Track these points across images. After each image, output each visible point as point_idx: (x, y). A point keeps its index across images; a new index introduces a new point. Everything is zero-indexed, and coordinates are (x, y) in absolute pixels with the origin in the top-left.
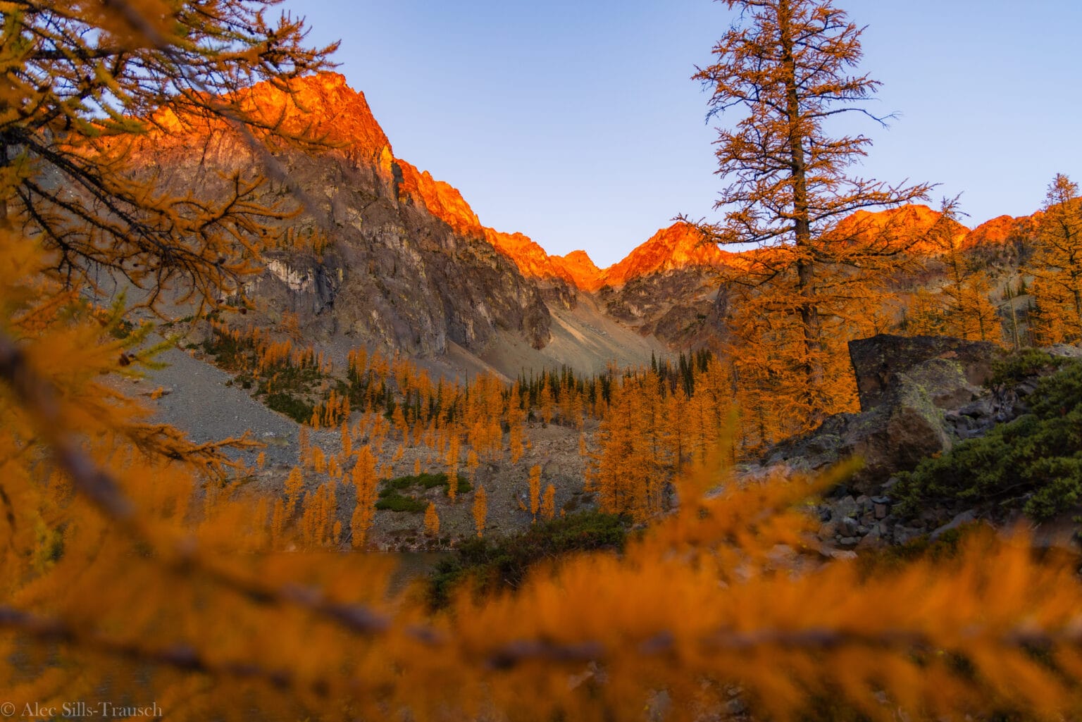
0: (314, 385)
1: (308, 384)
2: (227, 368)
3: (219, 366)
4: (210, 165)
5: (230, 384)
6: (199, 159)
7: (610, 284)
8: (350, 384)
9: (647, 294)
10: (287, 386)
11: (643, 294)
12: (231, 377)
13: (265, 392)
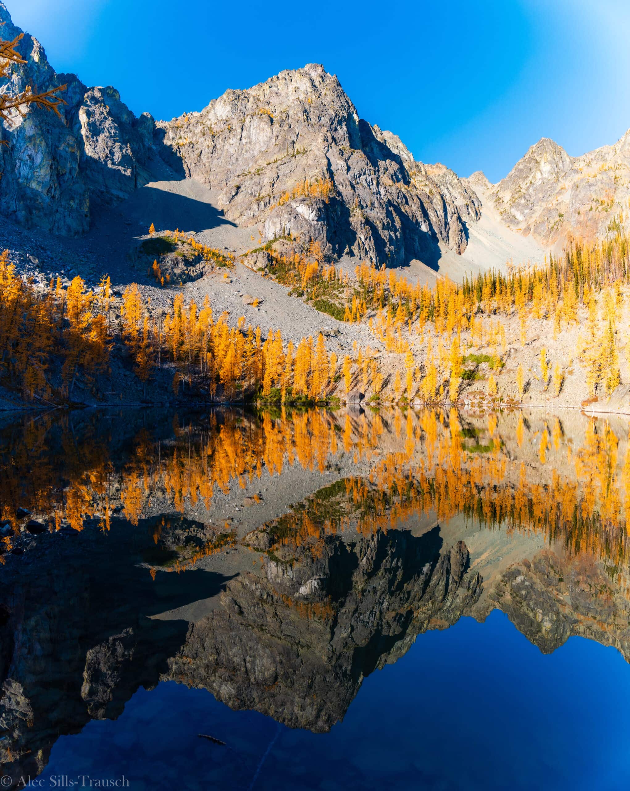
0: (340, 293)
1: (336, 292)
2: (285, 283)
3: (279, 282)
4: (246, 140)
5: (290, 294)
6: (239, 137)
7: (500, 196)
8: (361, 290)
9: (525, 201)
10: (324, 294)
11: (523, 201)
12: (289, 289)
13: (311, 299)
